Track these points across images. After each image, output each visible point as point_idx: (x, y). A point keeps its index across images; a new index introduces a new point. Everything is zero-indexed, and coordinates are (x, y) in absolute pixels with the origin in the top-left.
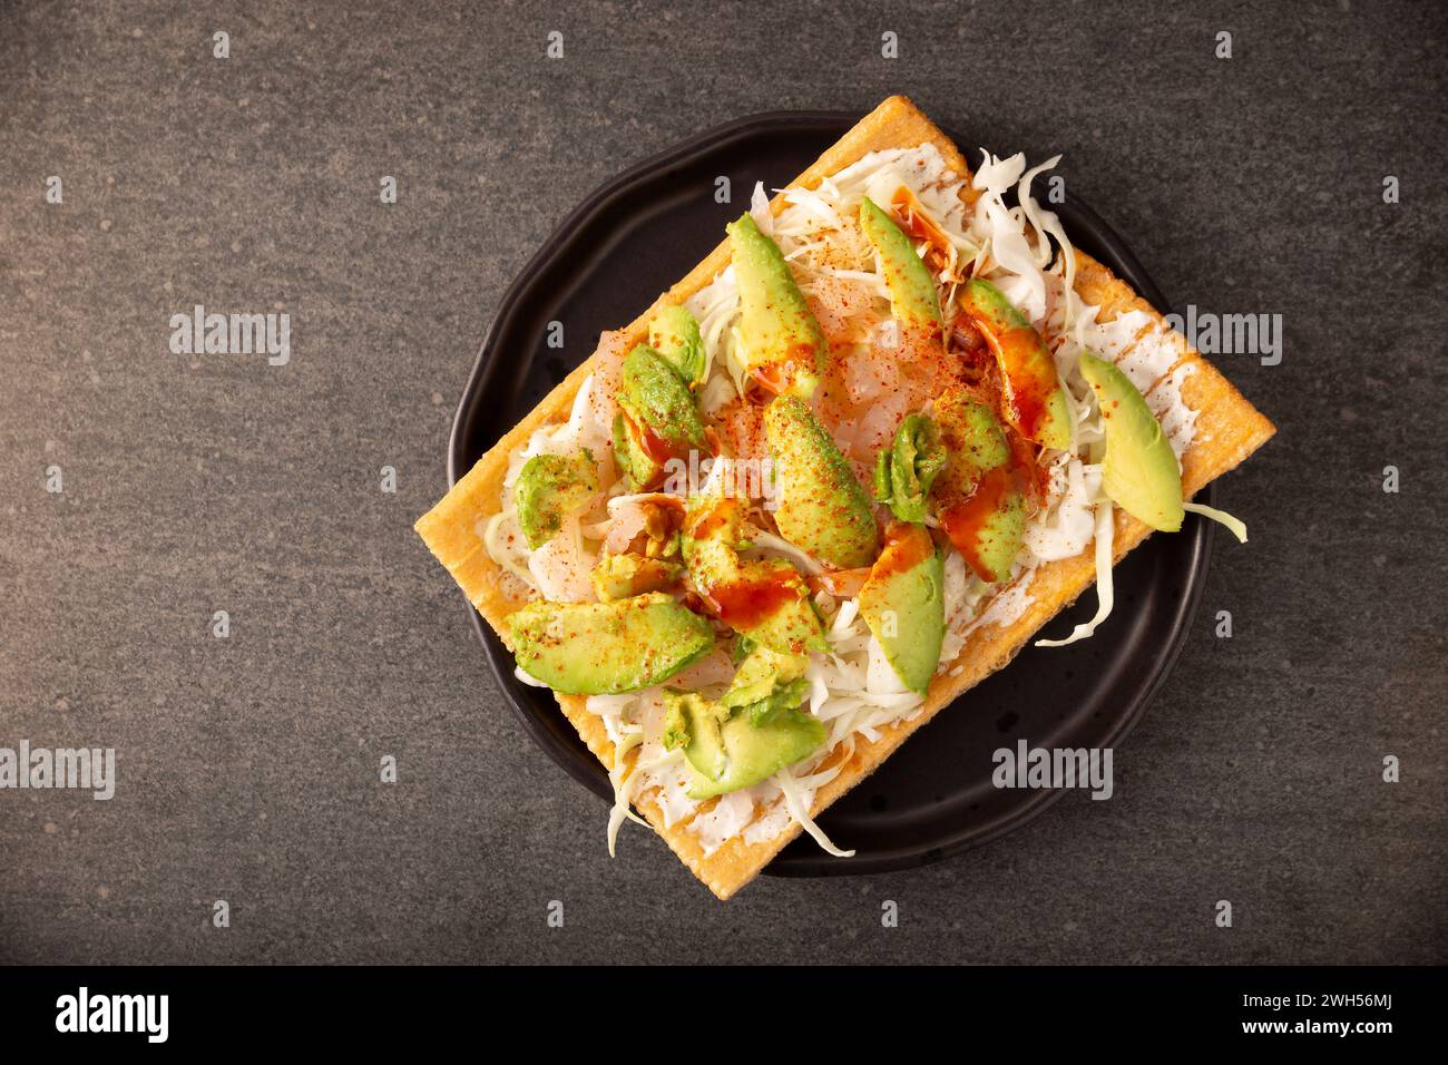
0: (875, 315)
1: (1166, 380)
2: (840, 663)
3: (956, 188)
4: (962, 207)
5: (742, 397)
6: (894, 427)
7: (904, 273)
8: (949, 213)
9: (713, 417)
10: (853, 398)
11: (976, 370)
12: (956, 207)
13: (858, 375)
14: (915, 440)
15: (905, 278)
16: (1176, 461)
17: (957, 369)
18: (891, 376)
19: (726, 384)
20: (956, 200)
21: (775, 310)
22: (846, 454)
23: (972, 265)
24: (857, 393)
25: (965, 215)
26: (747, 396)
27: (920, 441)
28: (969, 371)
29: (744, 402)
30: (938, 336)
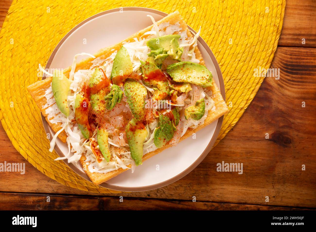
0: (113, 135)
1: (49, 105)
2: (139, 58)
3: (87, 160)
4: (86, 156)
5: (147, 123)
6: (115, 108)
7: (103, 142)
8: (89, 155)
9: (155, 120)
10: (122, 117)
11: (92, 118)
12: (88, 156)
13: (120, 122)
14: (111, 104)
15: (103, 141)
16: (52, 86)
17: (97, 119)
18: (112, 120)
19: (151, 127)
20: (87, 157)
21: (136, 142)
22: (127, 103)
23: (87, 142)
24: (121, 118)
25: (85, 154)
26: (146, 124)
27: (110, 103)
28: (94, 118)
29: (147, 122)
30: (99, 127)
